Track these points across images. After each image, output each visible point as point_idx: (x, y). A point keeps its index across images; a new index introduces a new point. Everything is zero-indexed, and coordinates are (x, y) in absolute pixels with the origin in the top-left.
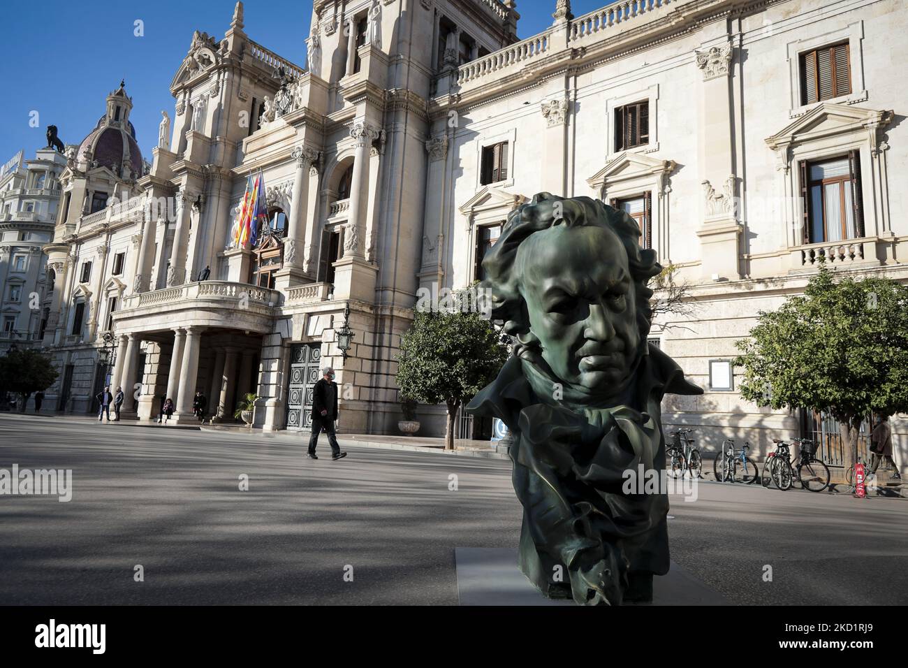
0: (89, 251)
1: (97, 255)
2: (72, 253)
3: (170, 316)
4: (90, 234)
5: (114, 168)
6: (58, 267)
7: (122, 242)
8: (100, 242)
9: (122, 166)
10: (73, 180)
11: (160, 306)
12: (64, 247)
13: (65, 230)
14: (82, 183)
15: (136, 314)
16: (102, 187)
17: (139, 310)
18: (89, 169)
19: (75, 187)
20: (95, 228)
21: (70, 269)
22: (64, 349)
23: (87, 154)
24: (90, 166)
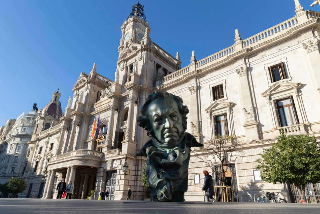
0: (42, 143)
1: (45, 144)
2: (37, 144)
3: (67, 162)
4: (43, 137)
5: (53, 115)
6: (31, 149)
7: (54, 140)
8: (46, 140)
9: (56, 115)
10: (40, 120)
11: (63, 159)
12: (34, 142)
13: (35, 136)
14: (42, 121)
15: (55, 162)
16: (48, 122)
17: (56, 161)
18: (45, 116)
19: (40, 122)
20: (45, 135)
21: (35, 149)
22: (30, 178)
23: (45, 111)
24: (46, 115)
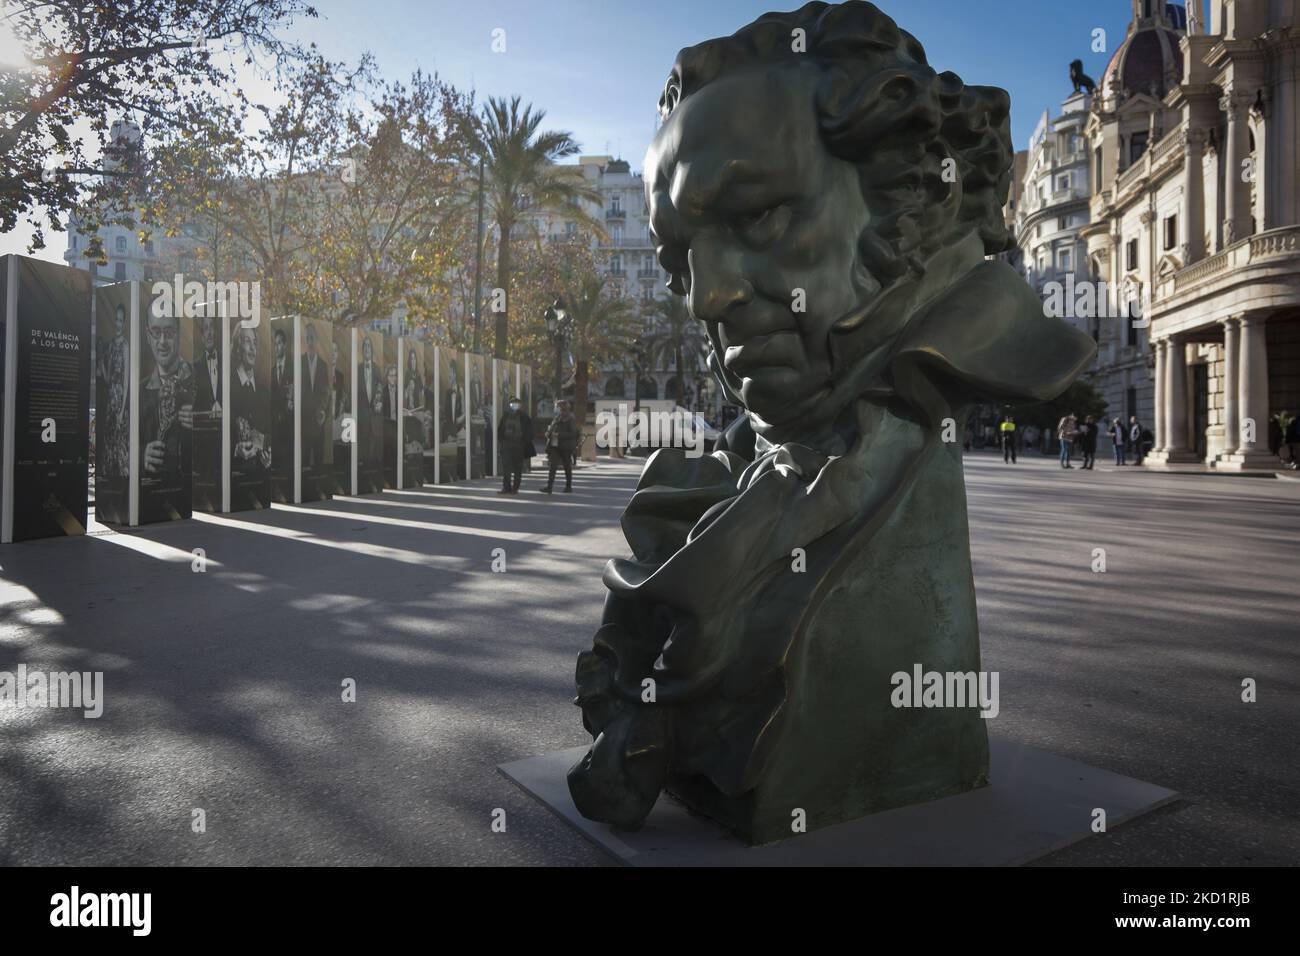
0: (1131, 225)
1: (1141, 226)
2: (1113, 232)
3: (1215, 300)
4: (1128, 199)
5: (1153, 90)
6: (1100, 256)
7: (1171, 199)
8: (1142, 207)
9: (1165, 83)
10: (1101, 127)
11: (1198, 289)
12: (1102, 227)
13: (1102, 201)
14: (1112, 129)
15: (1171, 305)
16: (1136, 126)
17: (1172, 299)
18: (1118, 105)
19: (1104, 137)
20: (1132, 188)
21: (1113, 254)
22: (1121, 367)
23: (1114, 85)
24: (1120, 100)
